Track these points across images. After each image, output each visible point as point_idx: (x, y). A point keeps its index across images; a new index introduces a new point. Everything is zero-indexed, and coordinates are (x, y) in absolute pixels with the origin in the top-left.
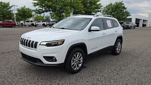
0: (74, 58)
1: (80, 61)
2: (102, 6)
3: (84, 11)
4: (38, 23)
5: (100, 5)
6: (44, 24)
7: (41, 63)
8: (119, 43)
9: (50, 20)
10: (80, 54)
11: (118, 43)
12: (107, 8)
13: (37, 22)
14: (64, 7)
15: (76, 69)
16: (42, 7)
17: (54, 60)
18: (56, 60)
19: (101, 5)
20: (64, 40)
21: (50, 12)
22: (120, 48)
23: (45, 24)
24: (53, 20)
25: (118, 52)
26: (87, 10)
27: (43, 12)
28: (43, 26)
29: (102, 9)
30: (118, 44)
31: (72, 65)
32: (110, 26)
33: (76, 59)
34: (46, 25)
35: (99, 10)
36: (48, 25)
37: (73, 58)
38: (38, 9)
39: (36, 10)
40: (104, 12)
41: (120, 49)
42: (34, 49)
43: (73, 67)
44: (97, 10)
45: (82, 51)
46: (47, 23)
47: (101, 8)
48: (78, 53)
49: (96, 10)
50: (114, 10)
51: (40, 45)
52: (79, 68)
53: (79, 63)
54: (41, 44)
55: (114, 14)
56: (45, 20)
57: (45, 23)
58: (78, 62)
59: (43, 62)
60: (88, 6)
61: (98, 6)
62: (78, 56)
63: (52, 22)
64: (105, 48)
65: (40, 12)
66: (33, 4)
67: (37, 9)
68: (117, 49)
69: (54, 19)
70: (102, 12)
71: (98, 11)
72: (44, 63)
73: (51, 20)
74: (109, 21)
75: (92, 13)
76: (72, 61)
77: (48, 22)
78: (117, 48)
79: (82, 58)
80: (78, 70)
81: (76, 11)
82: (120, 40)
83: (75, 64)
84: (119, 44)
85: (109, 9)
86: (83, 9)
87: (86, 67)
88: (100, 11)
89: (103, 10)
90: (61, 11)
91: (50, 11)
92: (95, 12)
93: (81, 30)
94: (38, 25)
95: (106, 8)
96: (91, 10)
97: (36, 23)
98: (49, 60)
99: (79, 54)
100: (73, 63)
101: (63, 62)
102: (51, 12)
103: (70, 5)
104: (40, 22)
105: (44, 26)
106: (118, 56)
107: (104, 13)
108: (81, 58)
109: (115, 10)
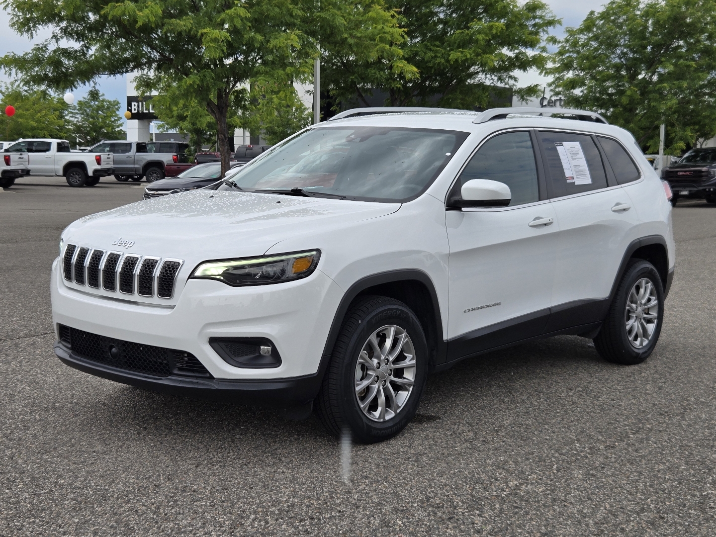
0: (371, 353)
1: (399, 373)
2: (551, 23)
3: (409, 60)
4: (26, 155)
5: (538, 13)
6: (74, 169)
7: (196, 377)
8: (646, 288)
9: (123, 135)
10: (404, 337)
11: (638, 288)
12: (596, 38)
13: (17, 149)
14: (259, 37)
15: (382, 415)
16: (80, 36)
17: (268, 360)
18: (276, 360)
19: (548, 17)
20: (319, 251)
21: (137, 73)
22: (649, 321)
23: (81, 165)
24: (145, 129)
25: (638, 343)
26: (430, 54)
27: (87, 72)
28: (71, 185)
29: (553, 40)
30: (633, 290)
31: (358, 389)
32: (580, 173)
33: (378, 358)
34: (96, 171)
35: (530, 53)
36: (112, 178)
37: (363, 352)
38: (52, 47)
39: (37, 60)
40: (567, 66)
41: (651, 328)
42: (156, 299)
43: (362, 406)
44: (511, 54)
45: (412, 315)
46: (104, 156)
47: (543, 36)
48: (393, 329)
49: (506, 51)
50: (649, 48)
51: (192, 276)
52: (397, 415)
53: (397, 388)
54: (197, 274)
55: (655, 78)
56: (78, 129)
57: (88, 158)
58: (392, 378)
59: (206, 371)
60: (440, 21)
61: (523, 26)
62: (388, 343)
63: (141, 148)
64: (550, 309)
65: (66, 75)
66: (9, 9)
67: (44, 49)
68: (632, 323)
69: (154, 127)
70: (556, 70)
71: (523, 64)
72: (211, 377)
73: (132, 131)
74: (577, 145)
75: (471, 76)
76: (359, 373)
77: (114, 148)
78: (629, 318)
79: (410, 360)
80: (391, 424)
81: (348, 66)
82: (649, 266)
83: (376, 386)
84: (642, 291)
85: (611, 44)
86: (403, 46)
87: (431, 419)
88: (538, 62)
89: (561, 53)
90: (228, 61)
91: (139, 66)
92: (493, 70)
93: (402, 201)
94: (27, 173)
95: (583, 38)
96: (468, 53)
97: (14, 156)
98: (242, 359)
99: (397, 333)
100: (365, 383)
101: (313, 369)
102: (152, 74)
103: (298, 22)
104: (46, 148)
105: (76, 179)
106: (636, 367)
107: (570, 75)
108: (405, 358)
109: (657, 46)
